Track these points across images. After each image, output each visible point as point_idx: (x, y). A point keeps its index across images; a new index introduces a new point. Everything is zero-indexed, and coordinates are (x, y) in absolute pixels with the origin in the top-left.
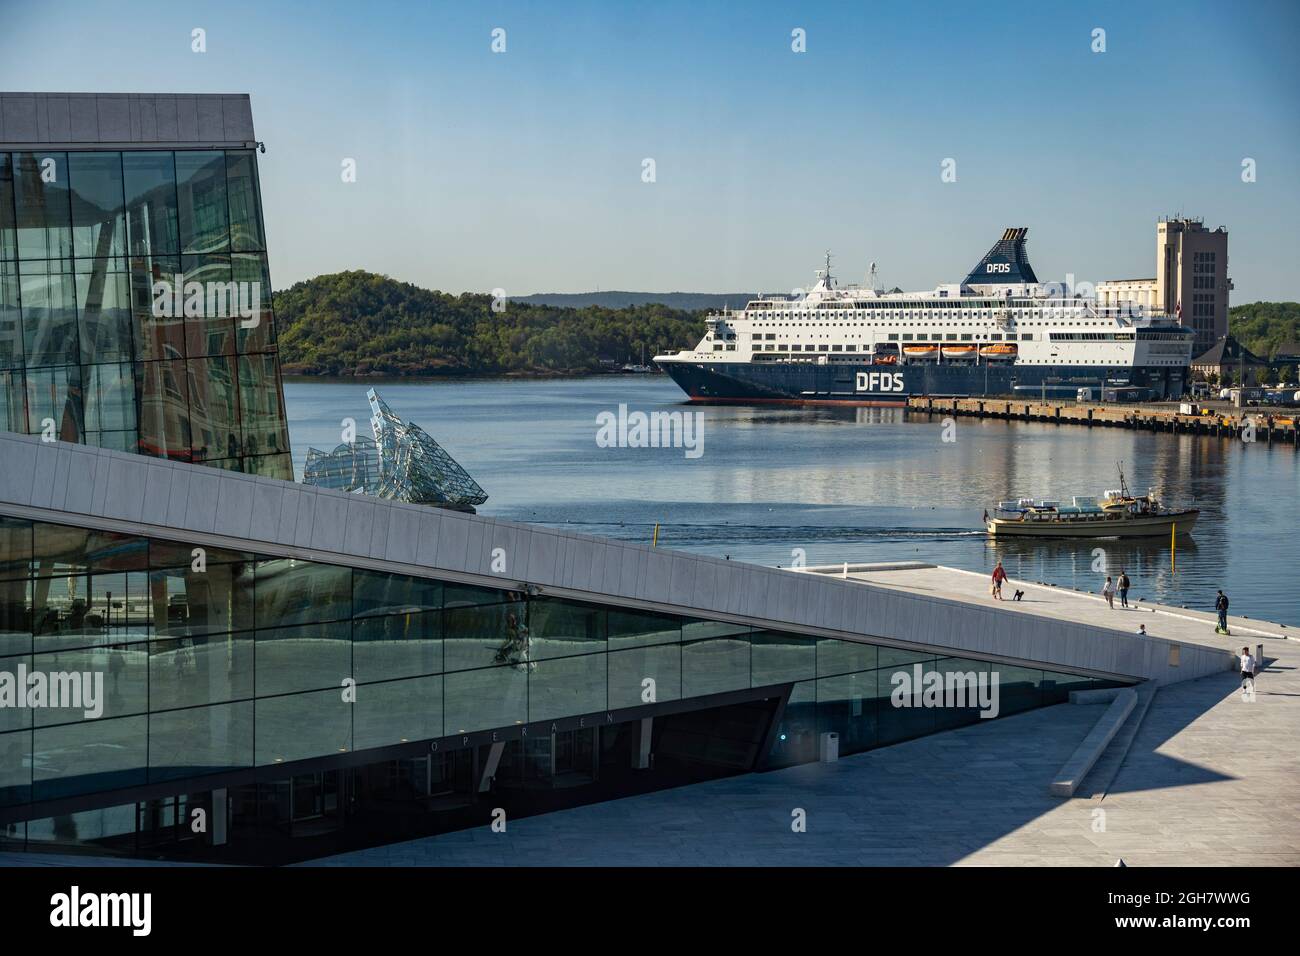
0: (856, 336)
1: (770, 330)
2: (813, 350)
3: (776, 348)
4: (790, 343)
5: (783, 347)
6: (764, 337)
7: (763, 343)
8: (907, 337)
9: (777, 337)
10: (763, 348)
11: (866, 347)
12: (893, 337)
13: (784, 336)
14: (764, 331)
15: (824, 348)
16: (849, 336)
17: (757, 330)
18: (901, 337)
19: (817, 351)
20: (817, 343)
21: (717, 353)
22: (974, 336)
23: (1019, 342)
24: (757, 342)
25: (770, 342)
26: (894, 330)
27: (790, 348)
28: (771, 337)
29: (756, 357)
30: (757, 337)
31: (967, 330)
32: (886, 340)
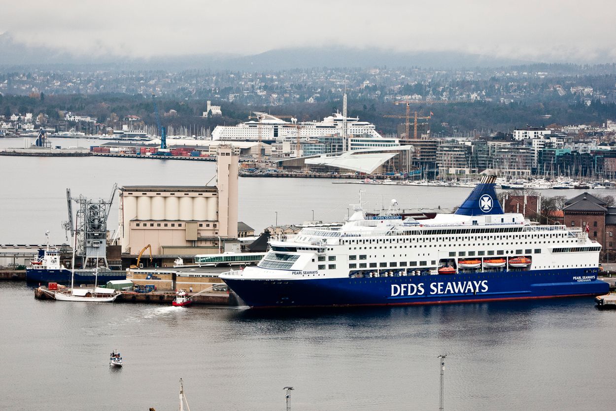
0: (426, 255)
1: (363, 252)
2: (396, 266)
3: (368, 265)
4: (378, 261)
5: (373, 265)
6: (358, 257)
7: (358, 262)
8: (462, 254)
9: (368, 257)
10: (358, 266)
11: (433, 262)
12: (452, 254)
13: (373, 256)
14: (358, 253)
15: (403, 264)
16: (421, 255)
17: (352, 253)
18: (457, 254)
19: (398, 267)
20: (398, 261)
21: (321, 271)
22: (505, 252)
23: (533, 254)
24: (353, 262)
25: (363, 261)
26: (452, 249)
27: (378, 265)
28: (363, 257)
29: (352, 273)
30: (353, 257)
31: (500, 248)
32: (447, 257)
